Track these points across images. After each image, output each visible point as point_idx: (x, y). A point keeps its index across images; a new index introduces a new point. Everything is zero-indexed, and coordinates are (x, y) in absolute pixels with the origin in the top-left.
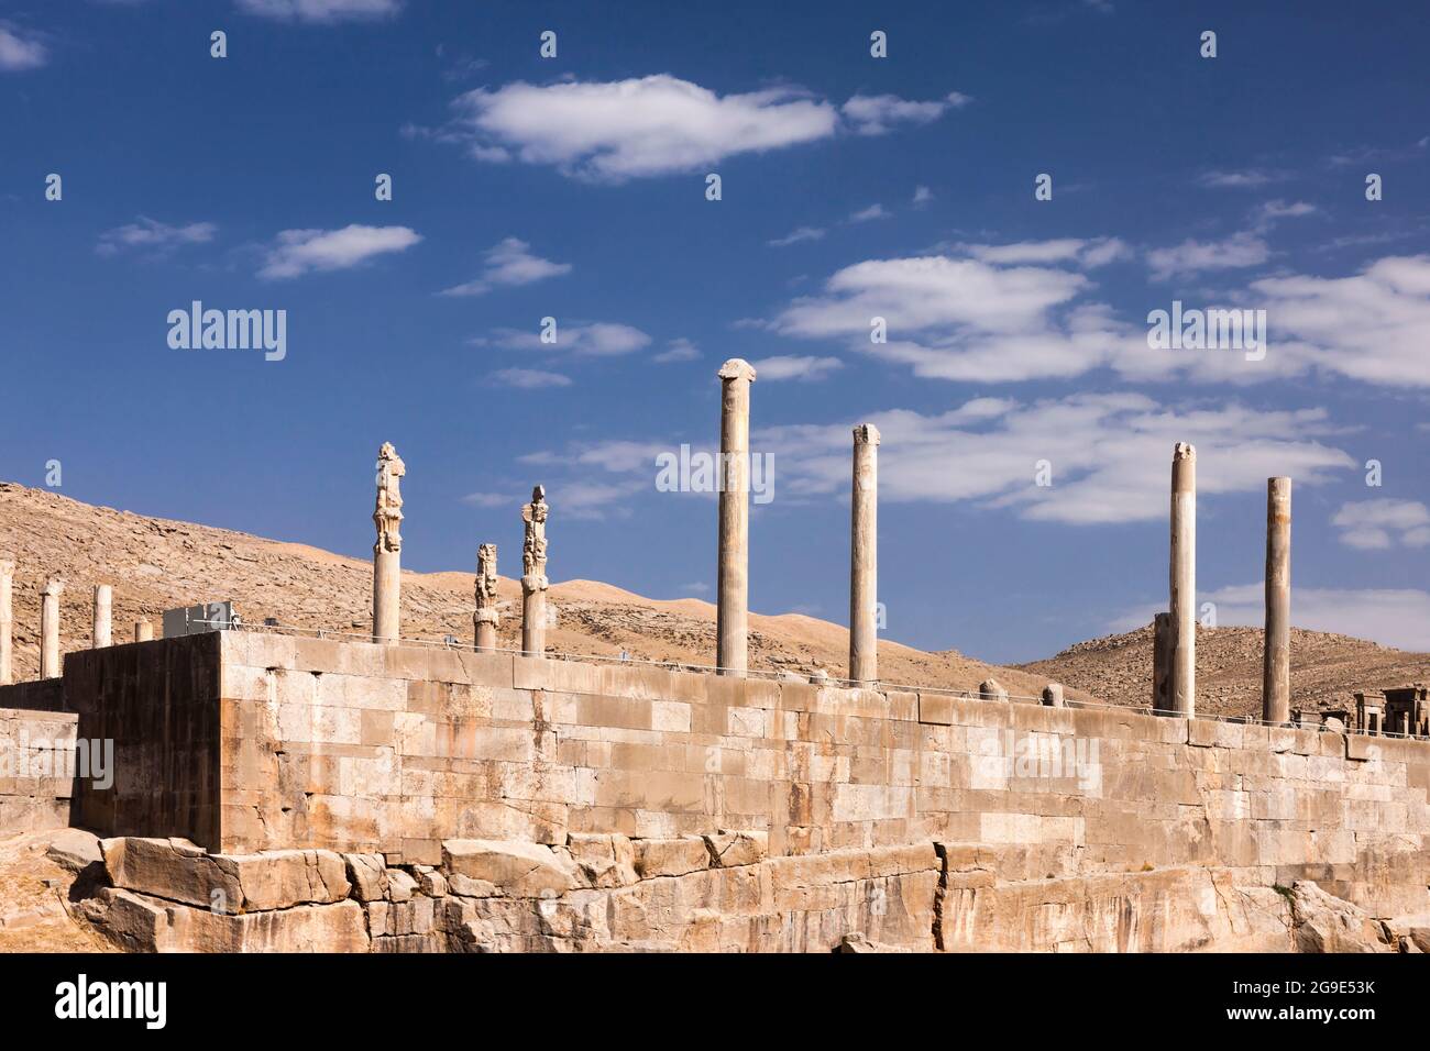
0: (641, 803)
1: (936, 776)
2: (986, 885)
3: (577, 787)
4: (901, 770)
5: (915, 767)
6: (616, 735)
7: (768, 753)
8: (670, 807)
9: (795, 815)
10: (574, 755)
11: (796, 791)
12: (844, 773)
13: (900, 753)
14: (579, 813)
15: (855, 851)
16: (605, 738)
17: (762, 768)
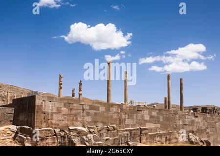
0: (98, 121)
1: (139, 118)
2: (147, 133)
3: (89, 119)
4: (135, 117)
5: (137, 116)
6: (94, 111)
7: (116, 114)
8: (102, 122)
9: (120, 123)
10: (88, 114)
11: (120, 120)
12: (127, 117)
13: (135, 114)
14: (89, 123)
15: (129, 129)
16: (92, 112)
17: (115, 116)
